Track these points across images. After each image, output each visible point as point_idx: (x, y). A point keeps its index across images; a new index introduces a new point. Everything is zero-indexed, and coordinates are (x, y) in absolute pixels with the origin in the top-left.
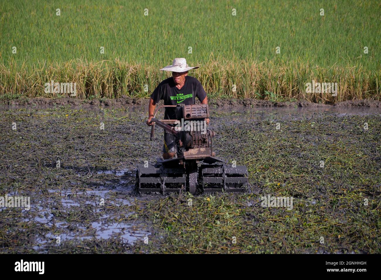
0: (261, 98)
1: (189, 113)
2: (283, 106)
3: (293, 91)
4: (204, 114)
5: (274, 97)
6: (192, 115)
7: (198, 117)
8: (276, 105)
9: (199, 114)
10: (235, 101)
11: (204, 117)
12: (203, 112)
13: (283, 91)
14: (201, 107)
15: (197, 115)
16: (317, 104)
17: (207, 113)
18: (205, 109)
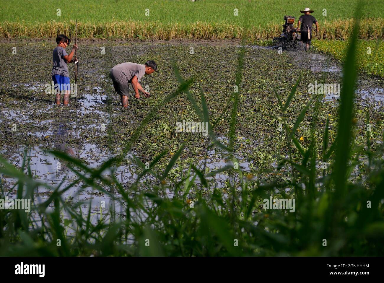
0: (135, 38)
2: (145, 41)
3: (150, 34)
5: (141, 37)
8: (142, 41)
10: (123, 39)
13: (146, 35)
16: (160, 40)
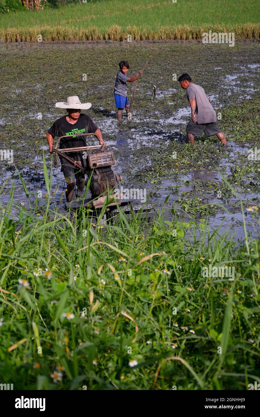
1: (95, 162)
4: (110, 162)
6: (98, 164)
7: (104, 166)
9: (105, 162)
11: (110, 164)
12: (109, 159)
14: (107, 155)
15: (103, 163)
17: (112, 160)
18: (111, 156)
